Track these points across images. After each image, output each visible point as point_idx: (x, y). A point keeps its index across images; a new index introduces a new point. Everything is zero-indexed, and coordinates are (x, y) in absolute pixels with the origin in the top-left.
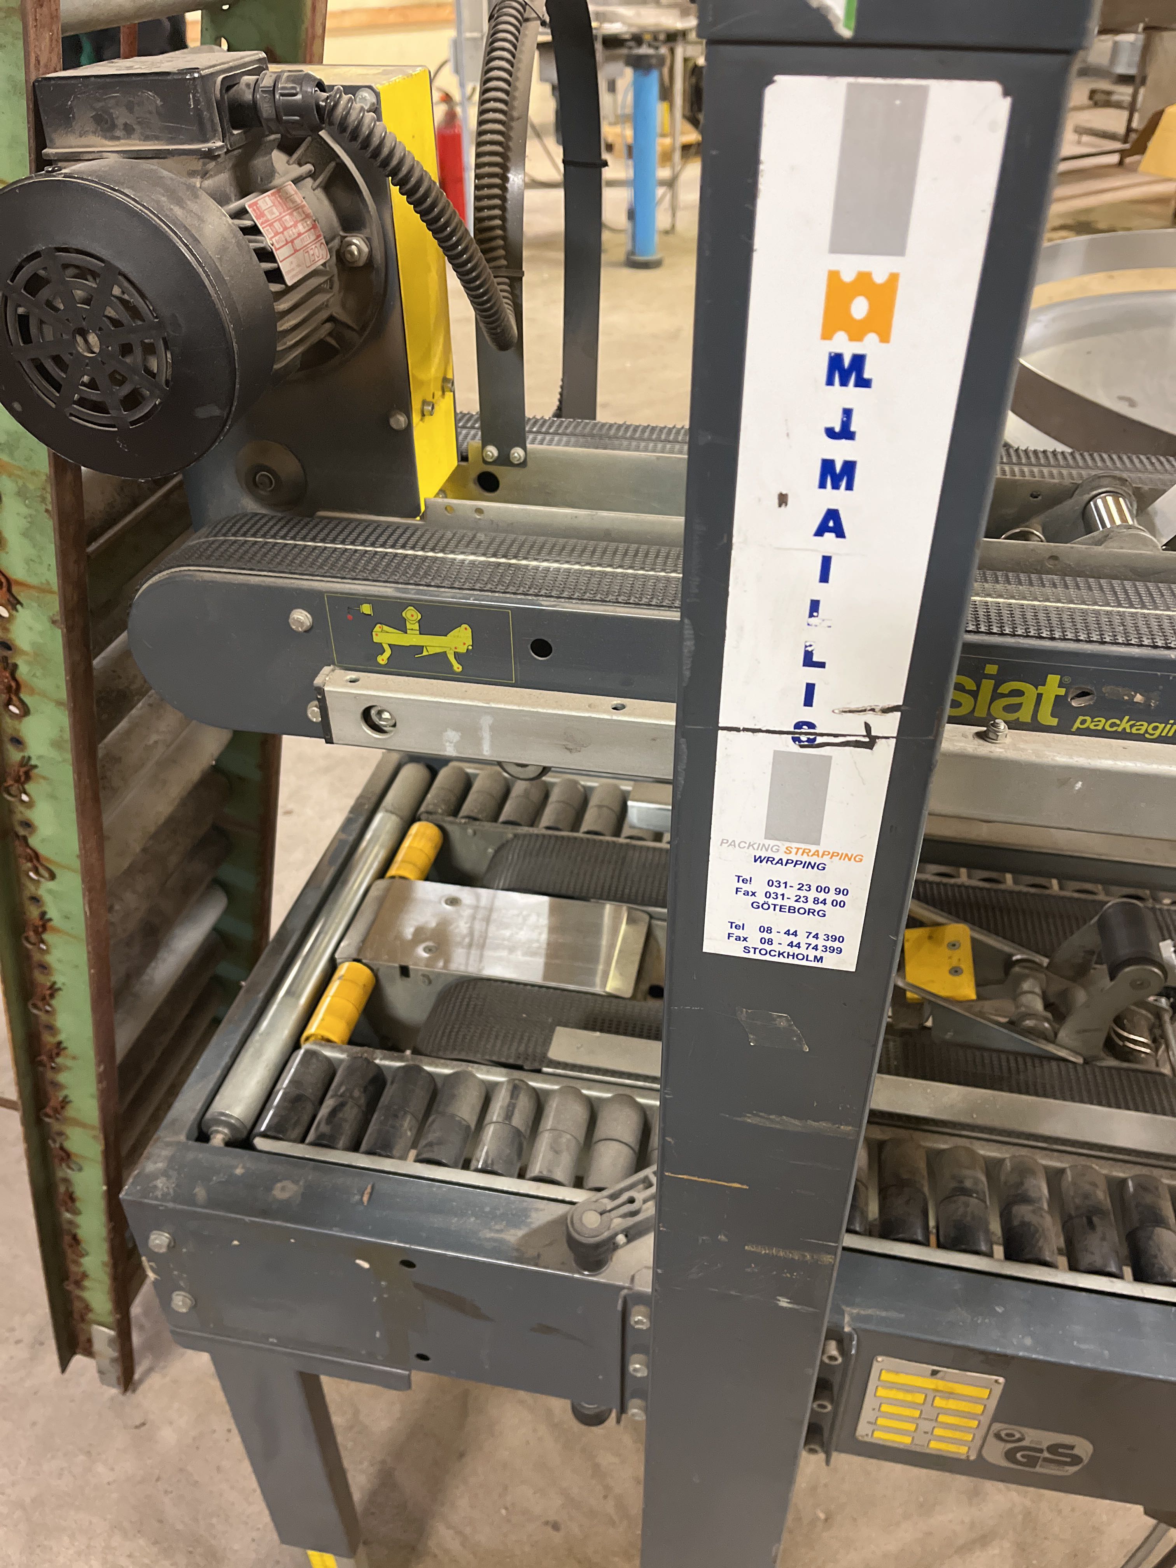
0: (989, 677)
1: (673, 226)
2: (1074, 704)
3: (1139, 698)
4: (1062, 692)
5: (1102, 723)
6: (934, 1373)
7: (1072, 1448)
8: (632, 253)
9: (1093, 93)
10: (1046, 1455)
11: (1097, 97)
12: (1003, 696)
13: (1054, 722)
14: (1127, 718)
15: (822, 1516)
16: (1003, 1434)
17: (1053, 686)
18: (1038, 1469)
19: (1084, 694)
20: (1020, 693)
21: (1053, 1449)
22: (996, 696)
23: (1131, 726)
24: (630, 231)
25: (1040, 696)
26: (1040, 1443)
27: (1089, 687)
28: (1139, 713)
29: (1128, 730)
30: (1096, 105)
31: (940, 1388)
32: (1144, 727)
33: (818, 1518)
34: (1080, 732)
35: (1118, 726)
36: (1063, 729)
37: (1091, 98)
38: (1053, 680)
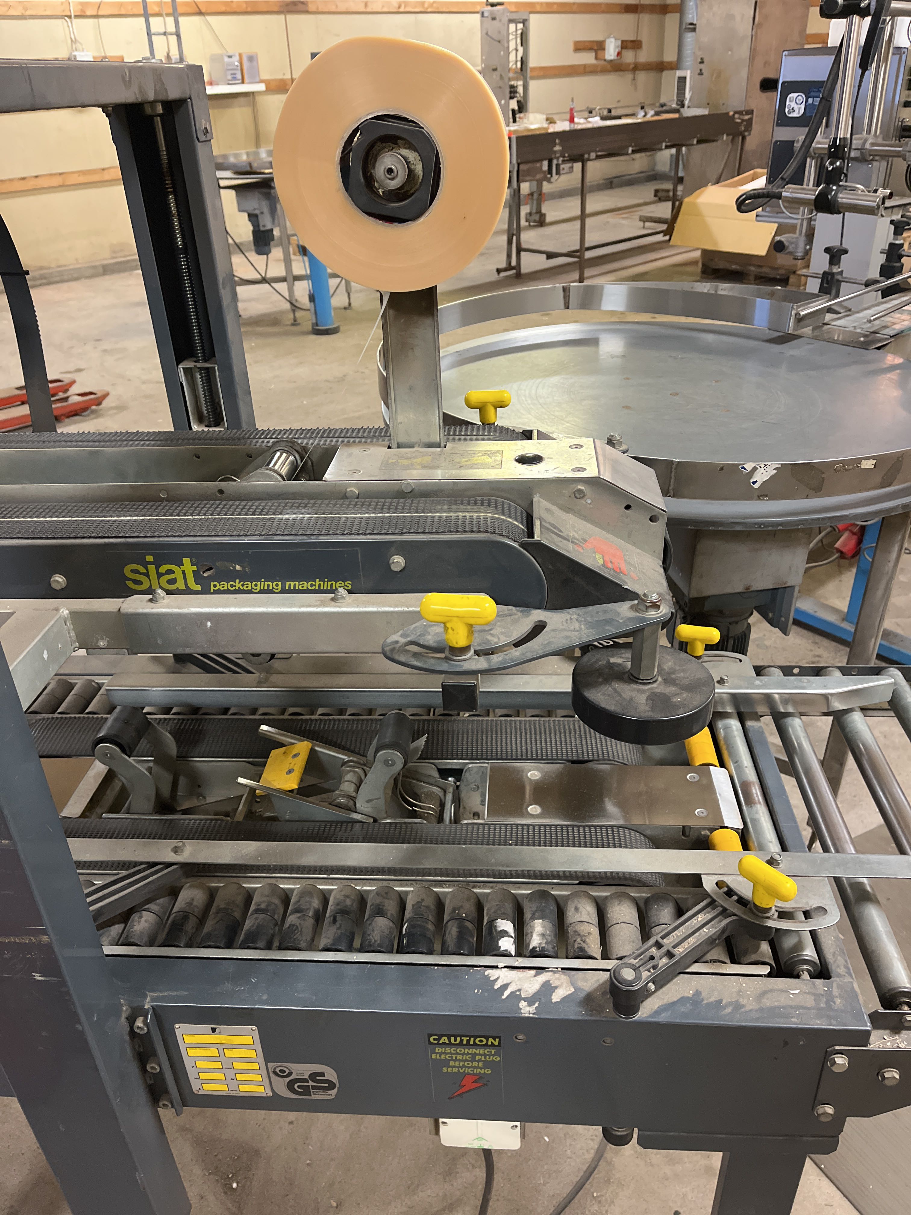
0: (151, 563)
1: (350, 304)
2: (205, 575)
3: (238, 567)
4: (195, 568)
5: (226, 586)
6: (214, 1030)
7: (323, 1075)
8: (317, 325)
9: (656, 192)
10: (311, 1083)
11: (660, 194)
12: (163, 574)
13: (199, 588)
14: (237, 581)
15: (335, 1204)
16: (277, 1070)
17: (188, 566)
18: (314, 1097)
19: (210, 569)
20: (171, 572)
21: (313, 1076)
22: (160, 575)
23: (243, 585)
24: (313, 310)
25: (184, 572)
26: (302, 1074)
27: (210, 564)
28: (243, 577)
29: (242, 588)
30: (660, 200)
31: (223, 1042)
32: (249, 586)
33: (332, 1207)
34: (216, 592)
35: (235, 586)
36: (205, 591)
37: (655, 196)
38: (186, 561)
